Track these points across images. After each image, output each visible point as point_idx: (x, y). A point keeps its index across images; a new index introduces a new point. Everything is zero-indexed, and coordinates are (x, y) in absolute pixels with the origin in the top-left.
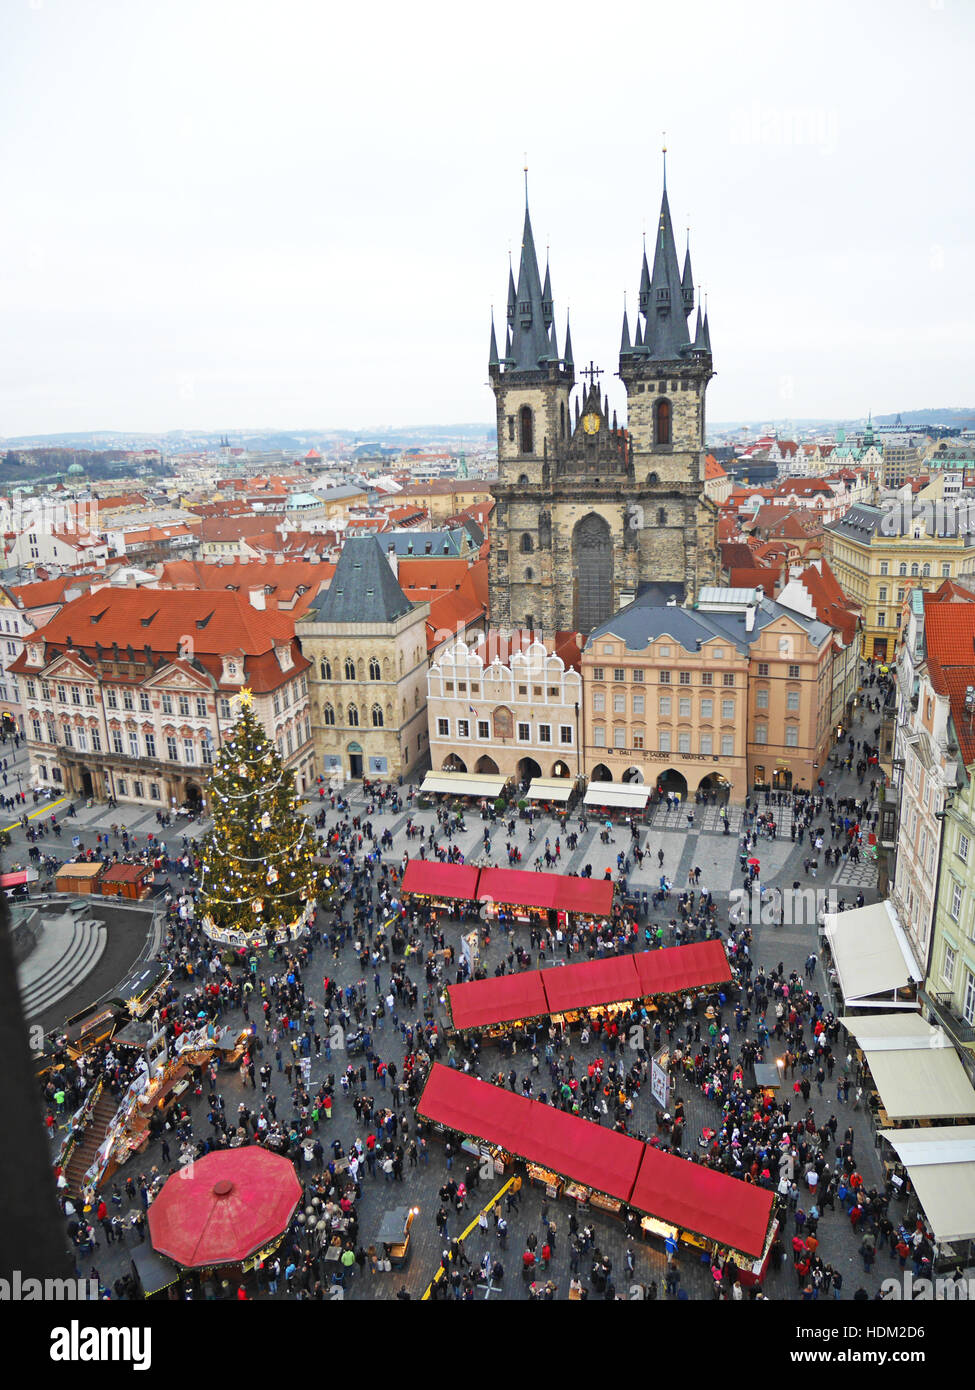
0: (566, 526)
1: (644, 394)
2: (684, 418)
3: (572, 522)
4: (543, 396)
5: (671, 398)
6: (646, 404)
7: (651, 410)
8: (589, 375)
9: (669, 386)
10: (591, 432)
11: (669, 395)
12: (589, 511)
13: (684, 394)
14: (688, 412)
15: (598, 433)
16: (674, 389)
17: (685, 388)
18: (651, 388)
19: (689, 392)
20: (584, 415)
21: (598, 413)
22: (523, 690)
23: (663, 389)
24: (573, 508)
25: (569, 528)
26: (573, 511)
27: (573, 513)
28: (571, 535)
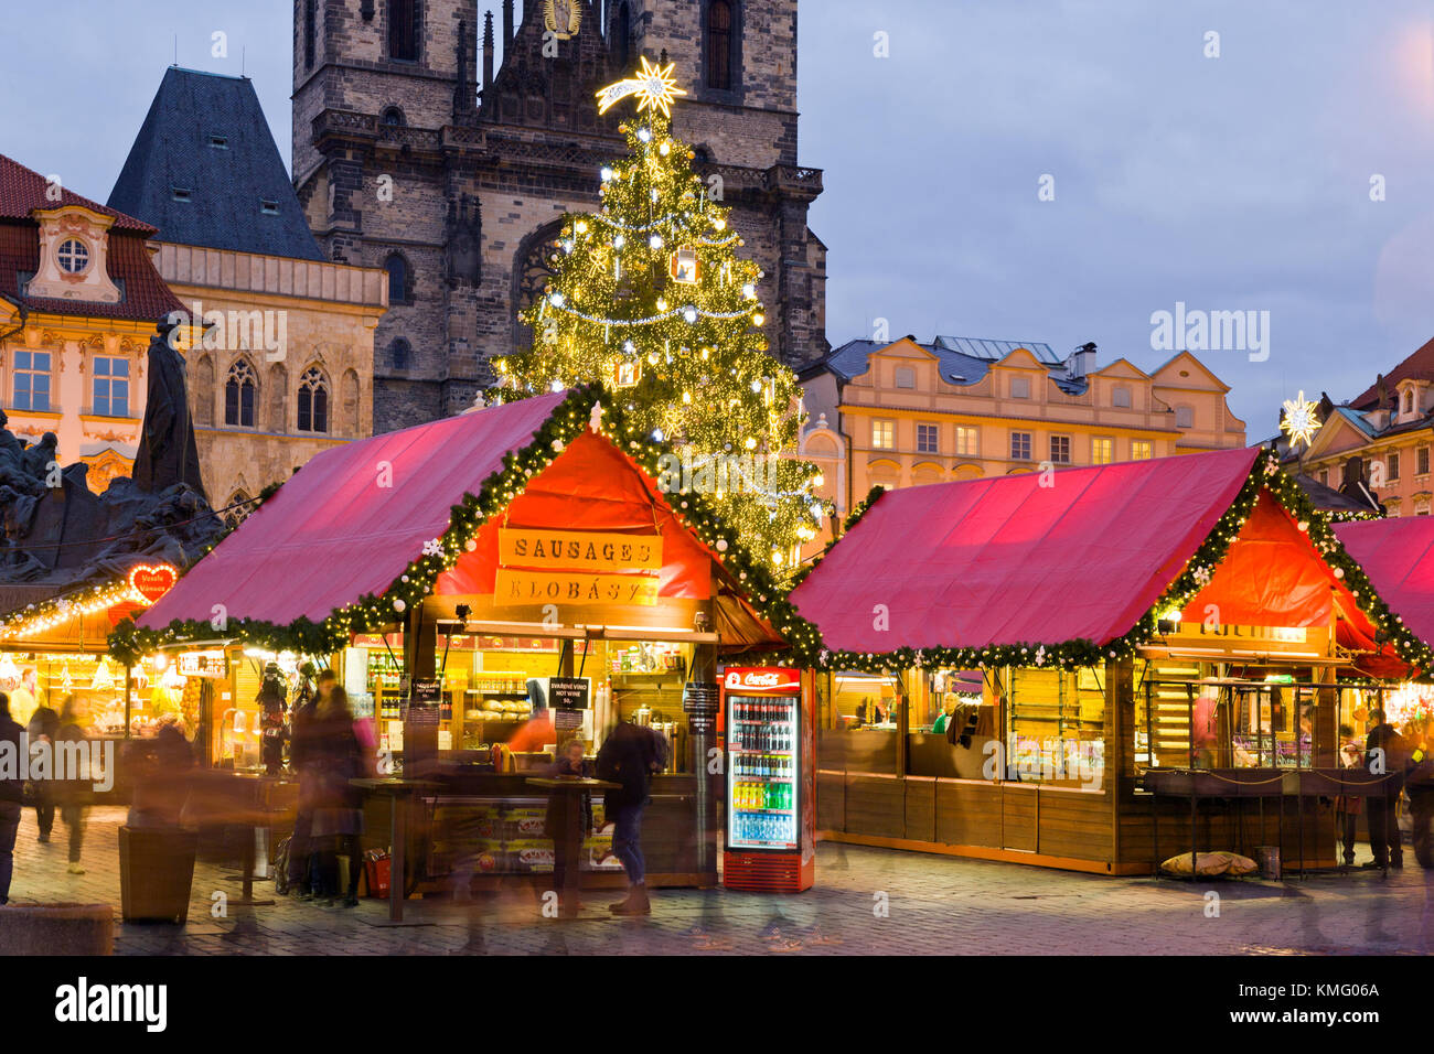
0: (499, 246)
24: (518, 203)
25: (505, 249)
26: (518, 210)
27: (518, 216)
28: (509, 268)
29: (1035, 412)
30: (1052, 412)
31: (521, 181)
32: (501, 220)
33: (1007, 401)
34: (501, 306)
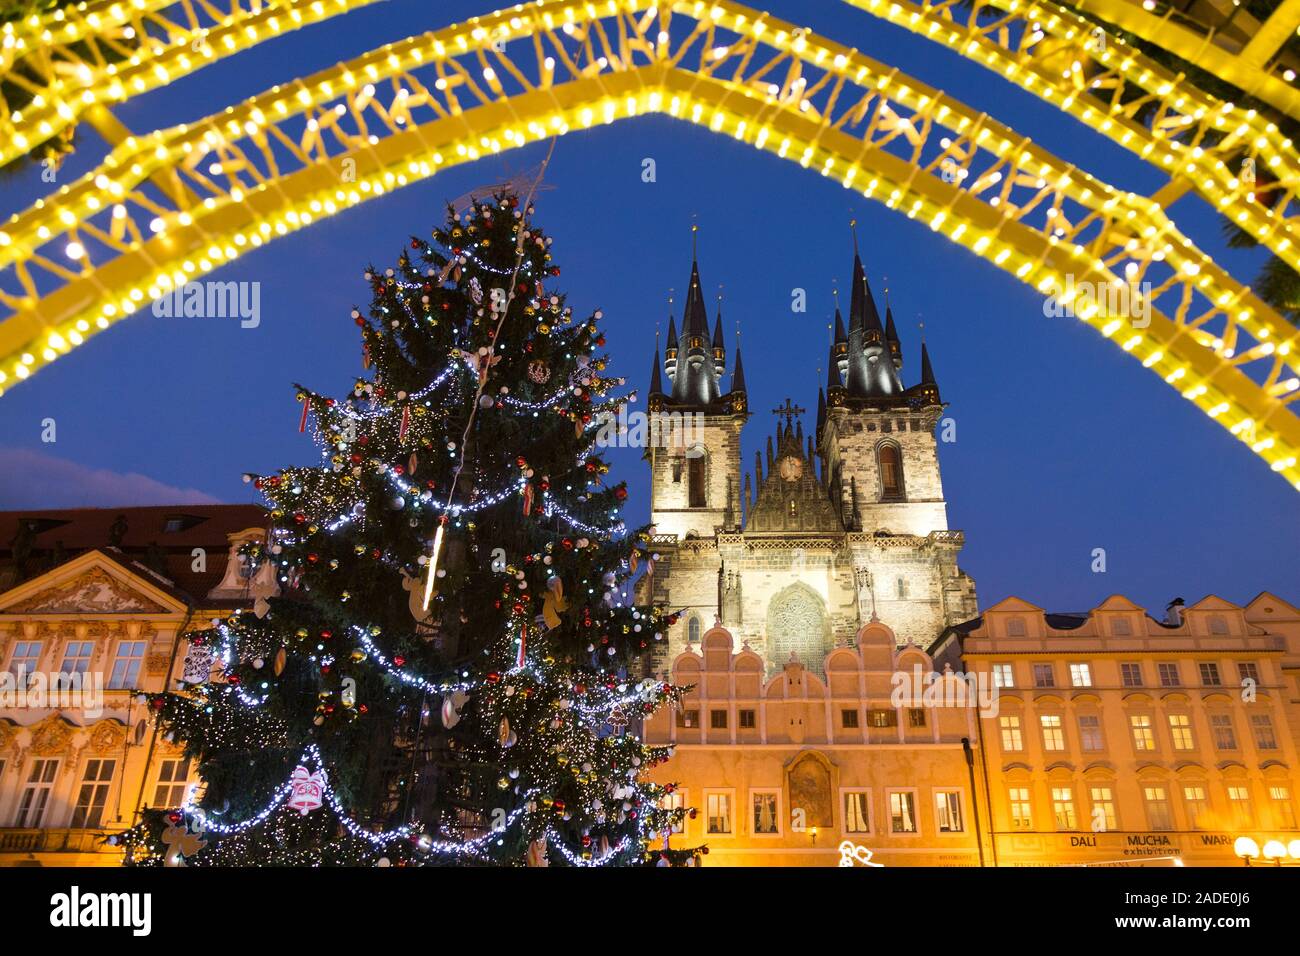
0: (758, 602)
1: (864, 434)
2: (919, 464)
3: (766, 597)
4: (724, 434)
5: (899, 440)
6: (867, 446)
7: (873, 454)
8: (785, 416)
9: (894, 426)
10: (791, 479)
11: (895, 435)
12: (793, 581)
13: (915, 435)
14: (923, 457)
15: (800, 480)
16: (902, 428)
17: (915, 426)
18: (871, 428)
19: (921, 433)
20: (780, 459)
21: (798, 454)
22: (850, 718)
23: (886, 428)
24: (768, 576)
25: (762, 604)
26: (768, 580)
27: (768, 584)
28: (765, 616)
29: (1140, 645)
30: (1154, 644)
31: (770, 563)
32: (759, 587)
33: (1111, 638)
34: (760, 638)
